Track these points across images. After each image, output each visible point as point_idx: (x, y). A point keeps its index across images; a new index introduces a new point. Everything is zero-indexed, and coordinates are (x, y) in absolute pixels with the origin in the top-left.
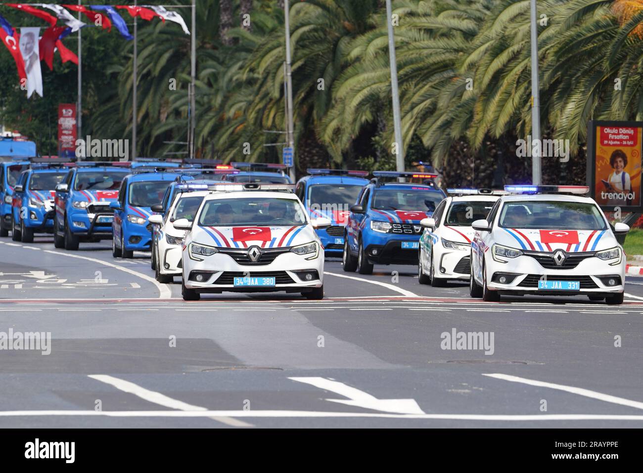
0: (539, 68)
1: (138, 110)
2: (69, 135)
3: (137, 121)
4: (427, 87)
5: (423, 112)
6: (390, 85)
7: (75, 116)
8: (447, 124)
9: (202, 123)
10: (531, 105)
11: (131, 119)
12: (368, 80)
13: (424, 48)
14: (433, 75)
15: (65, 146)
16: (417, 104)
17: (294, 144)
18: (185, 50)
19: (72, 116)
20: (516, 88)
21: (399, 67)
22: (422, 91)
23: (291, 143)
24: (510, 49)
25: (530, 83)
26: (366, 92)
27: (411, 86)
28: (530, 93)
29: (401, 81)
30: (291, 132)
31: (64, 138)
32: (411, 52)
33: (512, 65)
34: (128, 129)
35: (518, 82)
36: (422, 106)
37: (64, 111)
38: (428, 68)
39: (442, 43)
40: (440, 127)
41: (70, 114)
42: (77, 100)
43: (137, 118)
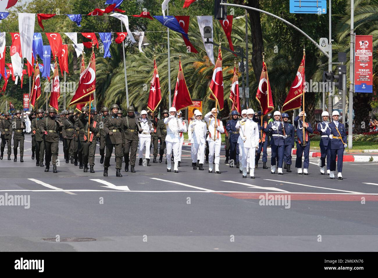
0: (171, 83)
1: (48, 96)
2: (27, 103)
3: (48, 99)
4: (137, 89)
5: (135, 96)
6: (125, 88)
7: (29, 97)
8: (143, 100)
9: (68, 100)
10: (168, 94)
11: (46, 99)
12: (118, 87)
13: (136, 77)
14: (138, 85)
15: (25, 107)
16: (134, 94)
17: (96, 106)
18: (63, 77)
19: (28, 97)
20: (164, 89)
21: (128, 82)
22: (136, 90)
23: (95, 106)
24: (162, 77)
25: (168, 87)
26: (118, 90)
27: (131, 88)
28: (168, 90)
29: (129, 86)
30: (95, 102)
31: (25, 104)
32: (132, 78)
33: (162, 81)
34: (45, 102)
35: (164, 87)
36: (135, 94)
37: (25, 96)
38: (137, 83)
39: (141, 75)
40: (141, 100)
41: (27, 97)
42: (29, 92)
43: (48, 98)
